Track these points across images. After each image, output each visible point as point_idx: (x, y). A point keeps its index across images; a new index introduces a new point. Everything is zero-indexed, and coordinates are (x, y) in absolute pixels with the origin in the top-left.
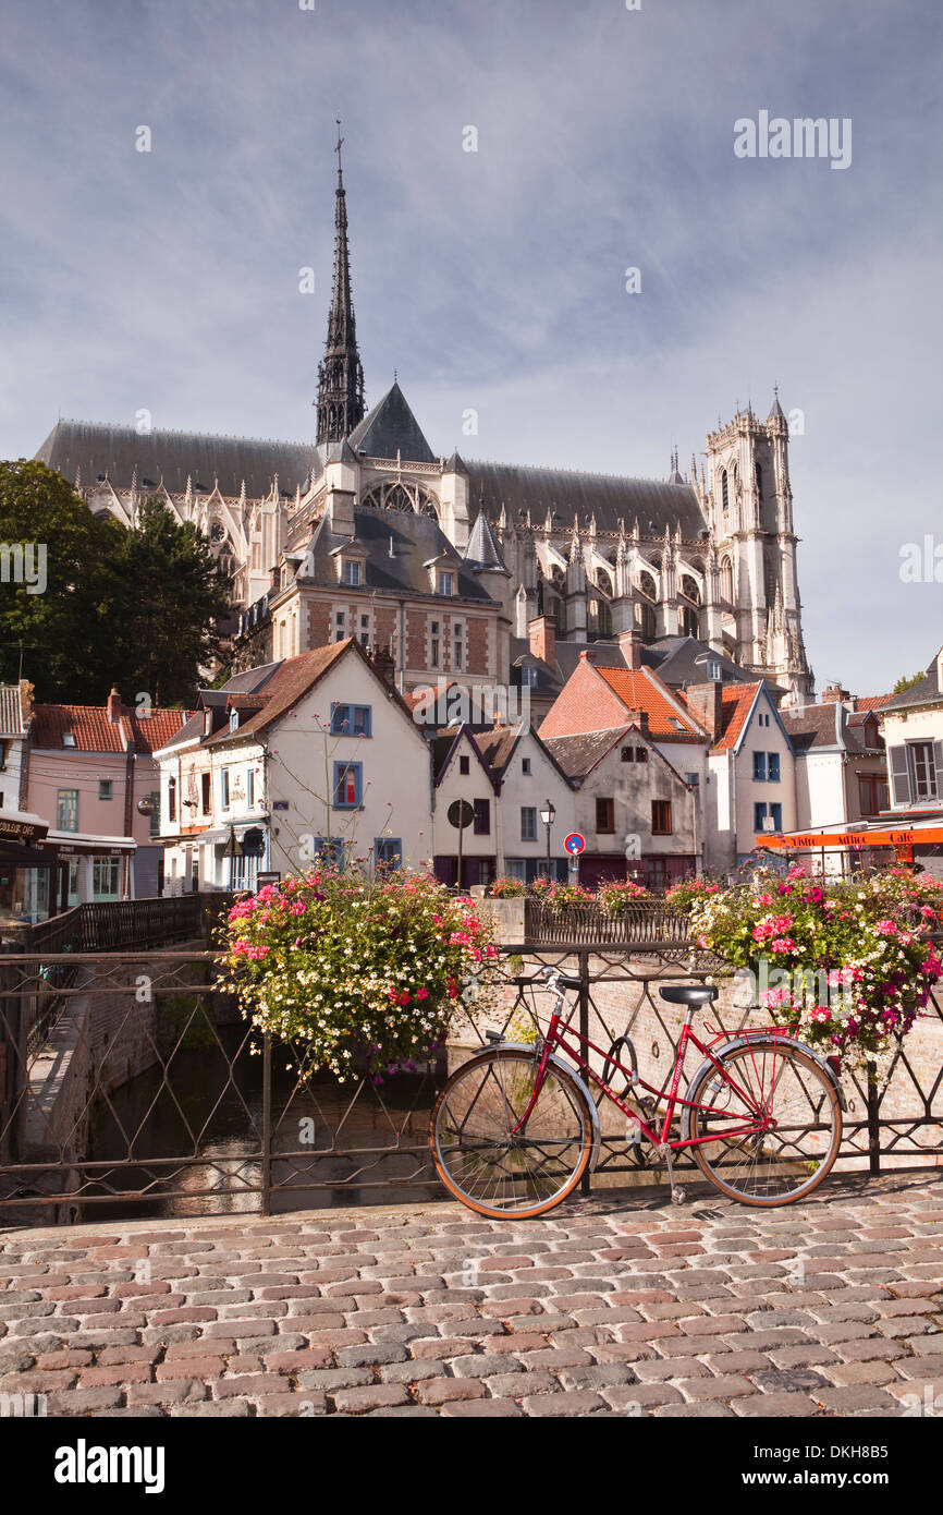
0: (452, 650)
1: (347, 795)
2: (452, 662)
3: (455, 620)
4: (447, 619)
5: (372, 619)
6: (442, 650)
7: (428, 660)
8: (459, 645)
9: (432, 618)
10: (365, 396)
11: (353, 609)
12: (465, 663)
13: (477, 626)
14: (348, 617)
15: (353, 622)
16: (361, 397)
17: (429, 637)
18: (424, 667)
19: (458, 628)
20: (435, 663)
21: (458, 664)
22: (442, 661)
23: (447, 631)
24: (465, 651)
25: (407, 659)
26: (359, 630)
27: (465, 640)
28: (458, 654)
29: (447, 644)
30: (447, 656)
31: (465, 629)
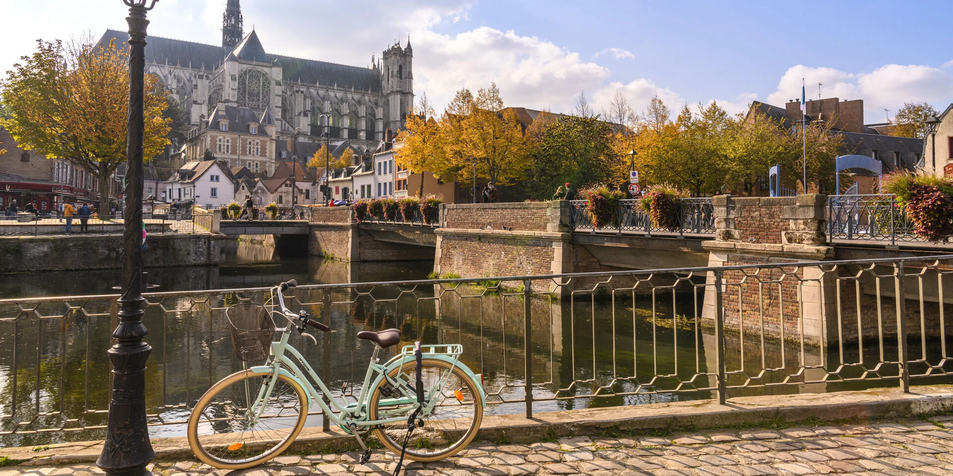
0: (255, 150)
1: (214, 192)
2: (255, 153)
3: (256, 141)
4: (254, 141)
5: (230, 141)
6: (252, 150)
7: (248, 153)
8: (257, 148)
9: (249, 140)
10: (243, 28)
11: (224, 138)
12: (259, 154)
13: (264, 142)
14: (222, 140)
15: (224, 142)
16: (241, 28)
17: (248, 146)
18: (246, 155)
19: (257, 143)
20: (250, 153)
21: (257, 154)
22: (252, 153)
23: (254, 144)
24: (259, 150)
25: (241, 152)
26: (226, 144)
27: (259, 147)
28: (257, 151)
29: (254, 148)
30: (254, 151)
31: (259, 143)
